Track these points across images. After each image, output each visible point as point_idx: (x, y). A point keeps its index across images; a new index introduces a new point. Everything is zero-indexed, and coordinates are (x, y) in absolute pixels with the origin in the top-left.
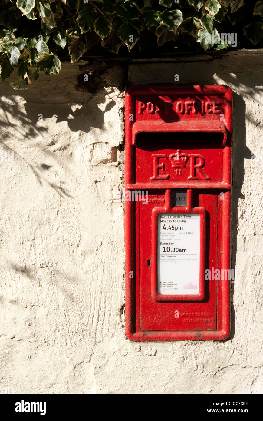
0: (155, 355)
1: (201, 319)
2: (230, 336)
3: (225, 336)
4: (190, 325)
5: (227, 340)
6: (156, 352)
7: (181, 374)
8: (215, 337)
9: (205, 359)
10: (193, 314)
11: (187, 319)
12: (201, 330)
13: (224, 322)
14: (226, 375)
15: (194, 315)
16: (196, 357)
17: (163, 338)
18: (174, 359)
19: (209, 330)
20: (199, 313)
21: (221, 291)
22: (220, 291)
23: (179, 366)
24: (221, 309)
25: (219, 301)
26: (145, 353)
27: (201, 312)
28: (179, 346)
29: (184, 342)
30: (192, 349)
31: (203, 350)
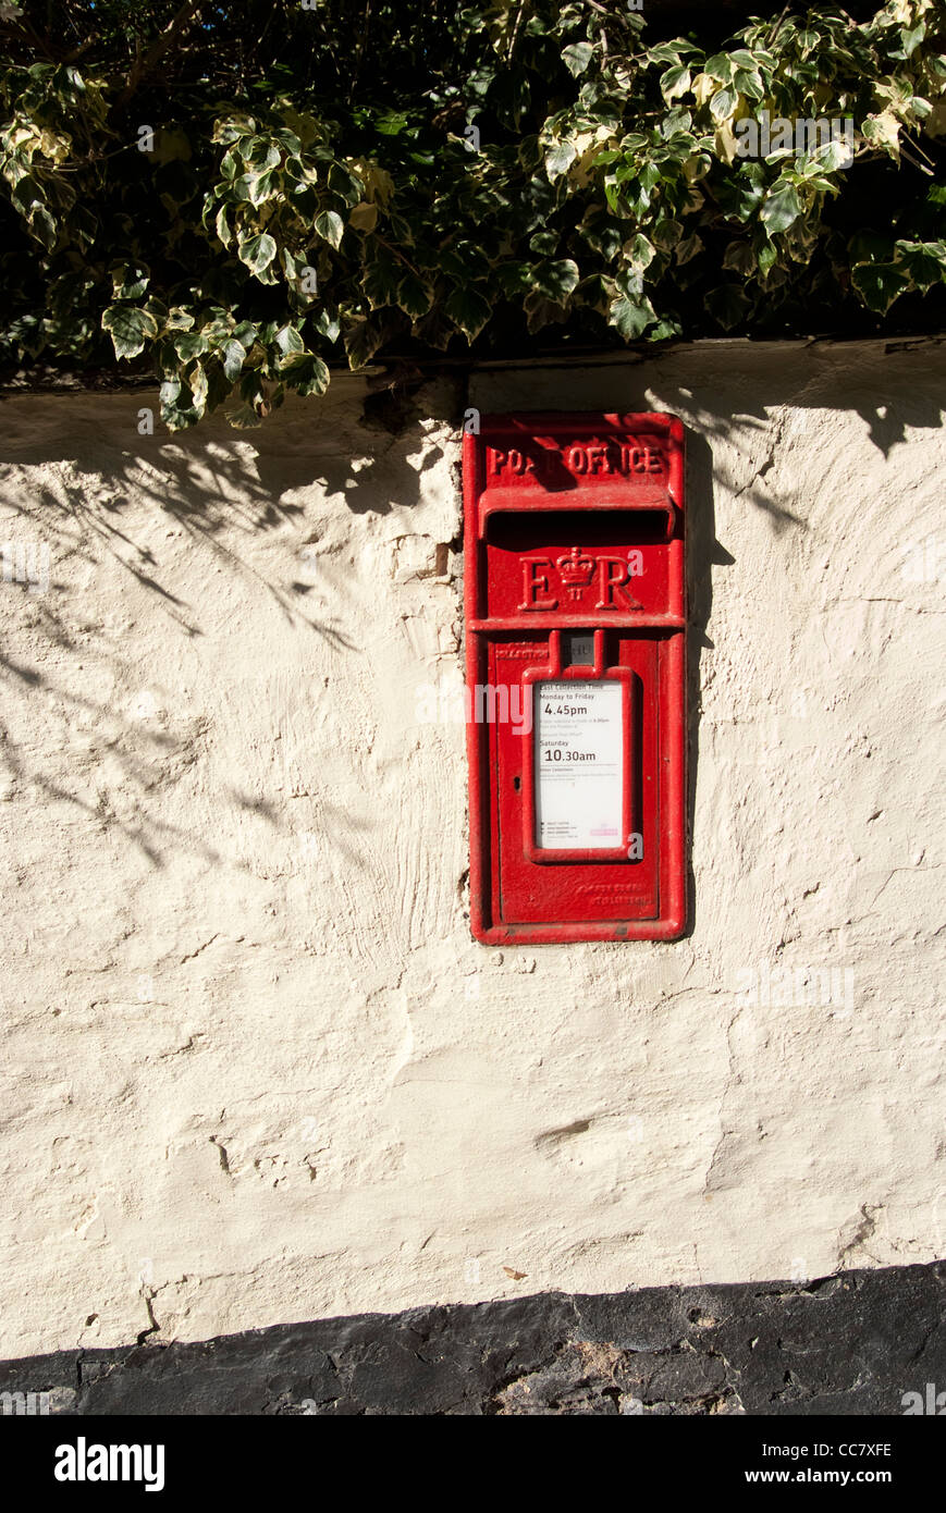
0: (532, 972)
1: (626, 898)
2: (686, 930)
3: (675, 931)
4: (604, 911)
5: (680, 939)
6: (534, 967)
7: (585, 1010)
8: (655, 934)
9: (634, 978)
10: (609, 887)
11: (598, 898)
12: (628, 921)
13: (674, 902)
14: (679, 1009)
15: (612, 888)
16: (617, 975)
17: (549, 937)
18: (571, 980)
19: (643, 920)
20: (622, 886)
21: (668, 840)
22: (665, 839)
23: (582, 993)
24: (668, 875)
25: (663, 860)
26: (512, 968)
27: (628, 882)
28: (581, 954)
29: (592, 946)
30: (608, 959)
31: (631, 960)
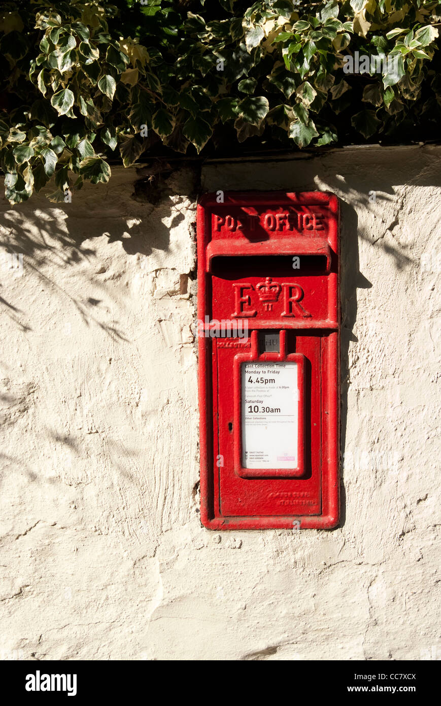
0: (240, 548)
1: (300, 501)
2: (339, 522)
3: (332, 524)
4: (286, 509)
5: (336, 528)
6: (241, 544)
7: (274, 573)
8: (319, 525)
9: (306, 553)
10: (289, 494)
11: (282, 501)
12: (301, 516)
13: (331, 504)
14: (335, 575)
15: (291, 495)
16: (295, 551)
17: (250, 525)
18: (265, 553)
19: (311, 516)
20: (298, 493)
21: (327, 464)
22: (326, 463)
23: (272, 562)
24: (327, 487)
25: (324, 477)
26: (227, 545)
27: (301, 491)
28: (271, 537)
29: (279, 532)
30: (289, 540)
31: (304, 542)
